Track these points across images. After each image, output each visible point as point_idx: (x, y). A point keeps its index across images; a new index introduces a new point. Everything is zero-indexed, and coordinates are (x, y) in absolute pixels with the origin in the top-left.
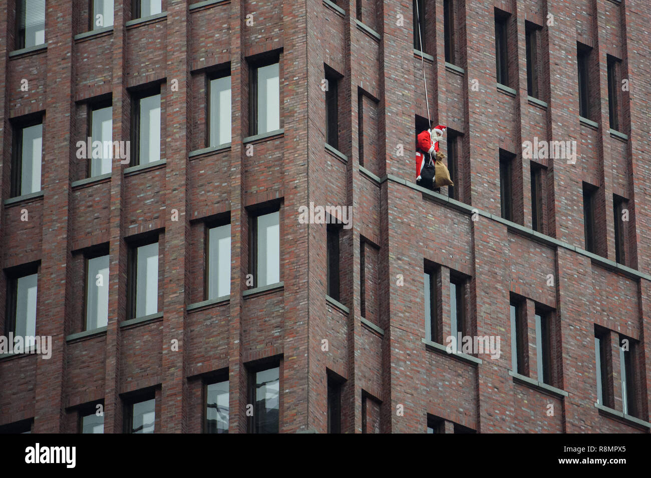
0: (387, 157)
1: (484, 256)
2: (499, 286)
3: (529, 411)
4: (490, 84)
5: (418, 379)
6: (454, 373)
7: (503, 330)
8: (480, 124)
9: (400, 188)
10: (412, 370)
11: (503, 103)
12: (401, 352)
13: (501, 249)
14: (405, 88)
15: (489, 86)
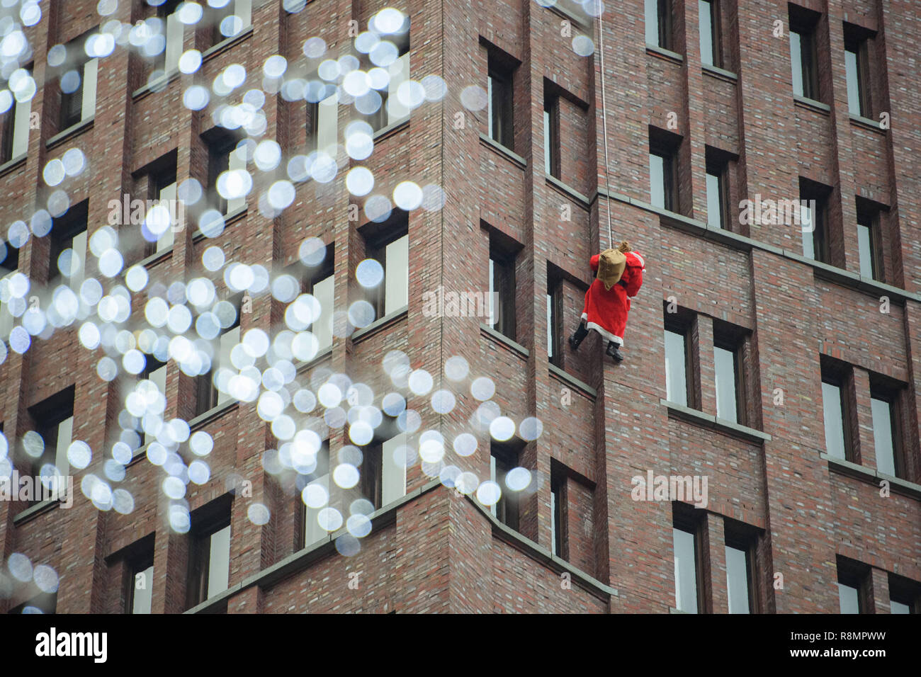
0: (599, 170)
1: (772, 302)
2: (799, 342)
3: (861, 511)
4: (781, 92)
5: (654, 451)
6: (723, 451)
7: (809, 399)
8: (765, 140)
9: (621, 207)
10: (643, 438)
11: (808, 121)
12: (623, 414)
13: (803, 296)
14: (631, 88)
15: (780, 95)
